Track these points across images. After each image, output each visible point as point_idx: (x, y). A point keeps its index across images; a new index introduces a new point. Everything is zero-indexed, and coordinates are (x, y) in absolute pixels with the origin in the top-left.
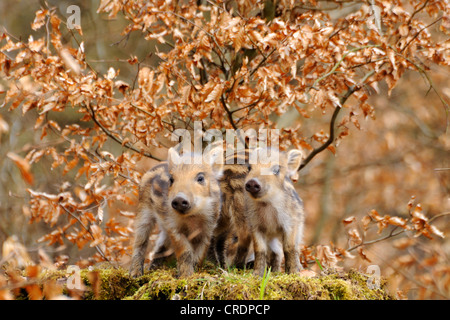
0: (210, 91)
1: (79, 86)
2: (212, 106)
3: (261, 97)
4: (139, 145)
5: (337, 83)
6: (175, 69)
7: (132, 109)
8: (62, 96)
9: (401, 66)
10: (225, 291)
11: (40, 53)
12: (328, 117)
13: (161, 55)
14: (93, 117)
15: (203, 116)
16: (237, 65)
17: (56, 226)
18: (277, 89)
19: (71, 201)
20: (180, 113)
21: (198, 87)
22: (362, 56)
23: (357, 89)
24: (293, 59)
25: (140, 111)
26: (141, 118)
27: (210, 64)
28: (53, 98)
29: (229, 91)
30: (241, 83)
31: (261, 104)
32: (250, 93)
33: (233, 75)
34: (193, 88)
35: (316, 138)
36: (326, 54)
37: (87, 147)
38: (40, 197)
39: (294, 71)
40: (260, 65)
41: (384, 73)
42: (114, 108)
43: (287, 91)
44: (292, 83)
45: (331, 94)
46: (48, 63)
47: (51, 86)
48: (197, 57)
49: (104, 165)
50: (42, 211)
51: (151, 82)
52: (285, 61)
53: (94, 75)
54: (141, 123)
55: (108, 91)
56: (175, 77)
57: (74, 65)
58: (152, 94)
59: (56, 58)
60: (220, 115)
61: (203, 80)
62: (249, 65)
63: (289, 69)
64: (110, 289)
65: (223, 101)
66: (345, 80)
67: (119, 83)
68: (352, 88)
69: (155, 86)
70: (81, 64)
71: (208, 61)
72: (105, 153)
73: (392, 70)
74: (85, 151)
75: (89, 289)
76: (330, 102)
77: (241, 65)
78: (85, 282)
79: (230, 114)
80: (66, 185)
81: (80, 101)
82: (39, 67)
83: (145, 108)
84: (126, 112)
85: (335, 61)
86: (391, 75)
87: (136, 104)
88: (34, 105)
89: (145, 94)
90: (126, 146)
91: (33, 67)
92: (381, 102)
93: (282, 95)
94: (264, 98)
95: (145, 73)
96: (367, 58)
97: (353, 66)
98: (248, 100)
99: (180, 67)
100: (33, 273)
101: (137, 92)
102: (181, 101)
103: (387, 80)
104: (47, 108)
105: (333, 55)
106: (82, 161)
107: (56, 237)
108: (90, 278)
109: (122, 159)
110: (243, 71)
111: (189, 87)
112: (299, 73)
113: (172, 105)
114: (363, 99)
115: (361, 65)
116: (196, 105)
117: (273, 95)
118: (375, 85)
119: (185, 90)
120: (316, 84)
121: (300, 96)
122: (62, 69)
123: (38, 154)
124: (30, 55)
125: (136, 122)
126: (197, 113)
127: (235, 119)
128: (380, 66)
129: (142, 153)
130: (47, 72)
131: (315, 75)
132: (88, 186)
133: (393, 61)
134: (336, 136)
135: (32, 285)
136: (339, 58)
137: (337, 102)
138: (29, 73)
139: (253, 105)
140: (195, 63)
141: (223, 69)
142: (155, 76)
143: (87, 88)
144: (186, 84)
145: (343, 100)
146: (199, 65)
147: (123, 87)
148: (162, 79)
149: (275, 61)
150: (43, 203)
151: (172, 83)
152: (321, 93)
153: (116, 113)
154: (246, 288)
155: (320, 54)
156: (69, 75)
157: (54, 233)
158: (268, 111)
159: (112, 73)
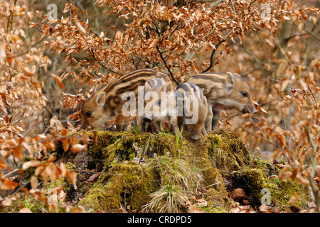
0: (151, 42)
1: (86, 40)
2: (152, 50)
3: (176, 45)
4: (116, 69)
5: (214, 37)
6: (134, 32)
7: (113, 52)
8: (78, 46)
9: (245, 29)
10: (159, 141)
11: (67, 24)
12: (210, 55)
13: (126, 25)
14: (94, 56)
15: (148, 55)
16: (164, 30)
17: (76, 110)
18: (184, 41)
19: (83, 98)
20: (135, 53)
21: (145, 41)
22: (226, 24)
23: (224, 41)
24: (192, 26)
25: (116, 53)
26: (117, 56)
27: (151, 29)
28: (73, 47)
29: (160, 42)
30: (166, 39)
31: (176, 49)
32: (171, 43)
33: (162, 35)
34: (142, 41)
35: (204, 65)
36: (208, 24)
37: (91, 71)
38: (68, 96)
39: (192, 32)
40: (176, 29)
41: (237, 33)
42: (103, 51)
43: (189, 42)
44: (192, 38)
45: (211, 43)
46: (71, 30)
47: (72, 40)
48: (144, 26)
49: (99, 80)
50: (69, 103)
51: (122, 38)
52: (188, 27)
53: (93, 35)
54: (117, 59)
55: (100, 43)
56: (134, 36)
57: (83, 30)
58: (122, 44)
59: (75, 27)
60: (156, 54)
61: (148, 37)
62: (170, 29)
63: (190, 31)
64: (102, 141)
65: (157, 47)
66: (218, 37)
67: (106, 39)
68: (221, 40)
69: (124, 40)
70: (87, 30)
71: (150, 28)
72: (100, 74)
73: (241, 31)
74: (89, 73)
75: (92, 140)
76: (211, 47)
77: (166, 30)
78: (90, 138)
79: (161, 54)
80: (81, 90)
81: (87, 48)
82: (66, 31)
83: (119, 51)
84: (110, 53)
85: (213, 27)
86: (240, 34)
87: (114, 49)
88: (64, 50)
89: (119, 44)
90: (110, 71)
91: (63, 31)
92: (236, 48)
93: (186, 44)
94: (178, 45)
95: (119, 34)
96: (228, 25)
97: (222, 30)
98: (170, 47)
99: (136, 31)
100: (64, 133)
101: (115, 43)
102: (137, 47)
103: (239, 36)
104: (70, 52)
105: (212, 24)
106: (89, 78)
107: (76, 115)
108: (92, 135)
109: (108, 77)
110: (167, 32)
111: (140, 41)
112: (195, 33)
113: (132, 49)
114: (227, 46)
115: (225, 29)
116: (144, 50)
117: (182, 44)
118: (232, 39)
119: (138, 42)
120: (203, 38)
121: (195, 45)
122: (77, 32)
123: (66, 75)
124: (62, 26)
125: (115, 58)
126: (145, 53)
127: (164, 56)
128: (235, 30)
129: (118, 73)
130: (70, 34)
131: (203, 34)
132: (91, 90)
133: (241, 26)
134: (213, 64)
135: (64, 139)
136: (215, 26)
137: (214, 47)
138: (61, 35)
139: (172, 49)
140: (144, 29)
141: (157, 32)
142: (124, 36)
143: (90, 41)
144: (139, 39)
145: (217, 46)
146: (146, 30)
147: (108, 41)
148: (127, 37)
149: (183, 27)
150: (69, 99)
151: (132, 39)
152: (206, 43)
153: (105, 54)
154: (170, 139)
155: (205, 24)
156: (81, 35)
157: (75, 114)
158: (180, 52)
159: (102, 34)
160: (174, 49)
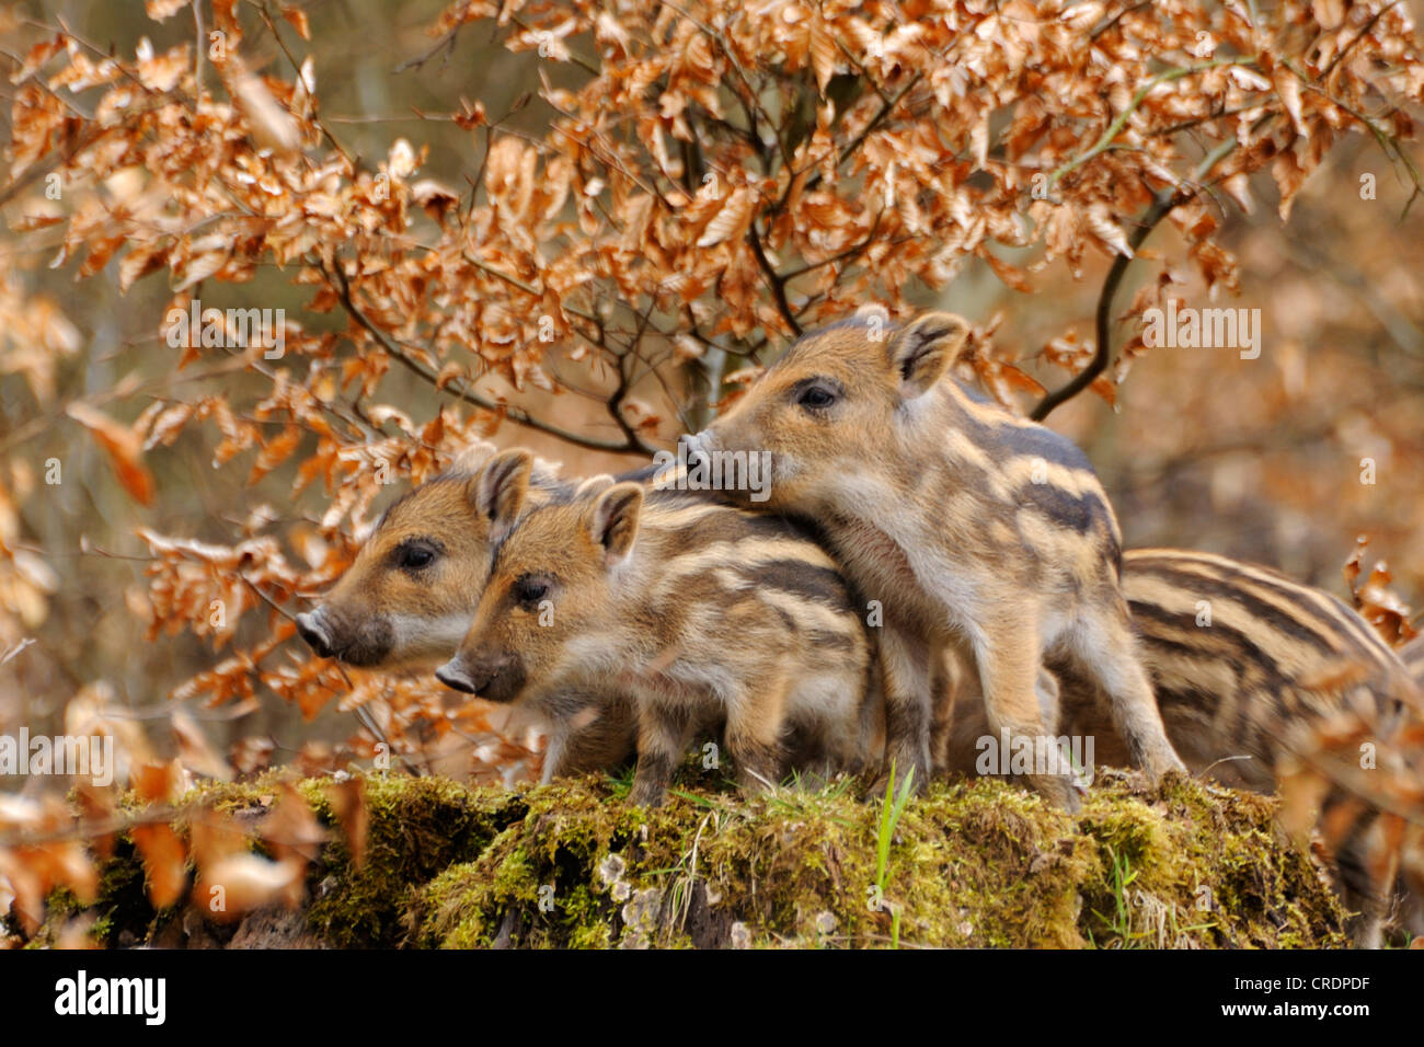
0: (714, 209)
1: (300, 199)
2: (722, 258)
3: (878, 229)
4: (492, 386)
5: (1117, 179)
6: (603, 144)
7: (468, 272)
8: (246, 232)
9: (1321, 125)
10: (765, 844)
11: (175, 94)
12: (1091, 296)
13: (557, 97)
14: (346, 299)
15: (694, 290)
16: (798, 128)
17: (230, 647)
18: (930, 202)
19: (277, 567)
20: (616, 279)
21: (675, 199)
22: (1201, 95)
23: (1181, 200)
24: (978, 105)
25: (492, 276)
26: (497, 297)
27: (715, 126)
28: (217, 240)
29: (773, 210)
30: (813, 186)
31: (877, 251)
32: (841, 217)
33: (788, 160)
34: (660, 203)
35: (1053, 355)
36: (1083, 89)
37: (327, 394)
38: (181, 555)
39: (980, 143)
40: (874, 127)
41: (1268, 148)
42: (410, 267)
43: (960, 207)
44: (979, 183)
45: (1097, 214)
46: (199, 128)
47: (208, 199)
48: (672, 104)
49: (381, 451)
50: (188, 598)
51: (528, 184)
52: (951, 112)
53: (345, 165)
54: (493, 312)
55: (390, 214)
56: (604, 169)
57: (280, 126)
58: (532, 222)
59: (225, 112)
60: (746, 287)
61: (692, 178)
62: (838, 126)
63: (963, 139)
64: (399, 843)
65: (755, 244)
66: (1143, 173)
67: (426, 189)
68: (1166, 195)
69: (541, 198)
70: (306, 130)
71: (707, 116)
72: (384, 412)
73: (1293, 135)
74: (319, 406)
75: (334, 838)
76: (1100, 242)
77: (811, 129)
78: (323, 818)
79: (778, 284)
80: (261, 515)
81: (303, 245)
82: (171, 143)
83: (508, 267)
84: (450, 280)
85: (1111, 112)
86: (1289, 154)
87: (480, 254)
88: (156, 262)
89: (510, 221)
90: (451, 390)
91: (153, 139)
92: (1263, 250)
93: (942, 223)
94: (887, 230)
95: (509, 158)
96: (1210, 99)
97: (1168, 127)
98: (837, 239)
99: (617, 135)
100: (157, 786)
101: (482, 216)
102: (623, 244)
103: (1278, 170)
104: (198, 271)
105: (1105, 92)
106: (311, 440)
107: (233, 680)
108: (336, 801)
109: (437, 432)
110: (819, 147)
111: (646, 200)
112: (996, 152)
113: (595, 255)
114: (1202, 231)
115: (1192, 123)
116: (671, 257)
117: (915, 221)
118: (1239, 186)
119: (633, 209)
120: (1044, 185)
121: (1000, 224)
122: (243, 145)
123: (173, 418)
124: (141, 100)
125: (480, 308)
126: (673, 281)
127: (796, 300)
128: (1255, 127)
129: (500, 410)
130: (198, 156)
131: (1047, 158)
132: (331, 519)
133: (1296, 107)
134: (1116, 350)
136: (1123, 102)
137: (1119, 241)
138: (140, 159)
139: (850, 254)
140: (668, 124)
141: (756, 142)
142: (541, 165)
143: (324, 205)
144: (638, 190)
145: (1138, 237)
146: (680, 128)
147: (438, 203)
148: (560, 177)
149: (919, 113)
150: (189, 573)
151: (594, 187)
152: (1066, 213)
153: (418, 284)
154: (832, 833)
155: (1064, 90)
156: (268, 165)
157: (226, 668)
158: (902, 272)
159: (403, 157)
160: (859, 252)
